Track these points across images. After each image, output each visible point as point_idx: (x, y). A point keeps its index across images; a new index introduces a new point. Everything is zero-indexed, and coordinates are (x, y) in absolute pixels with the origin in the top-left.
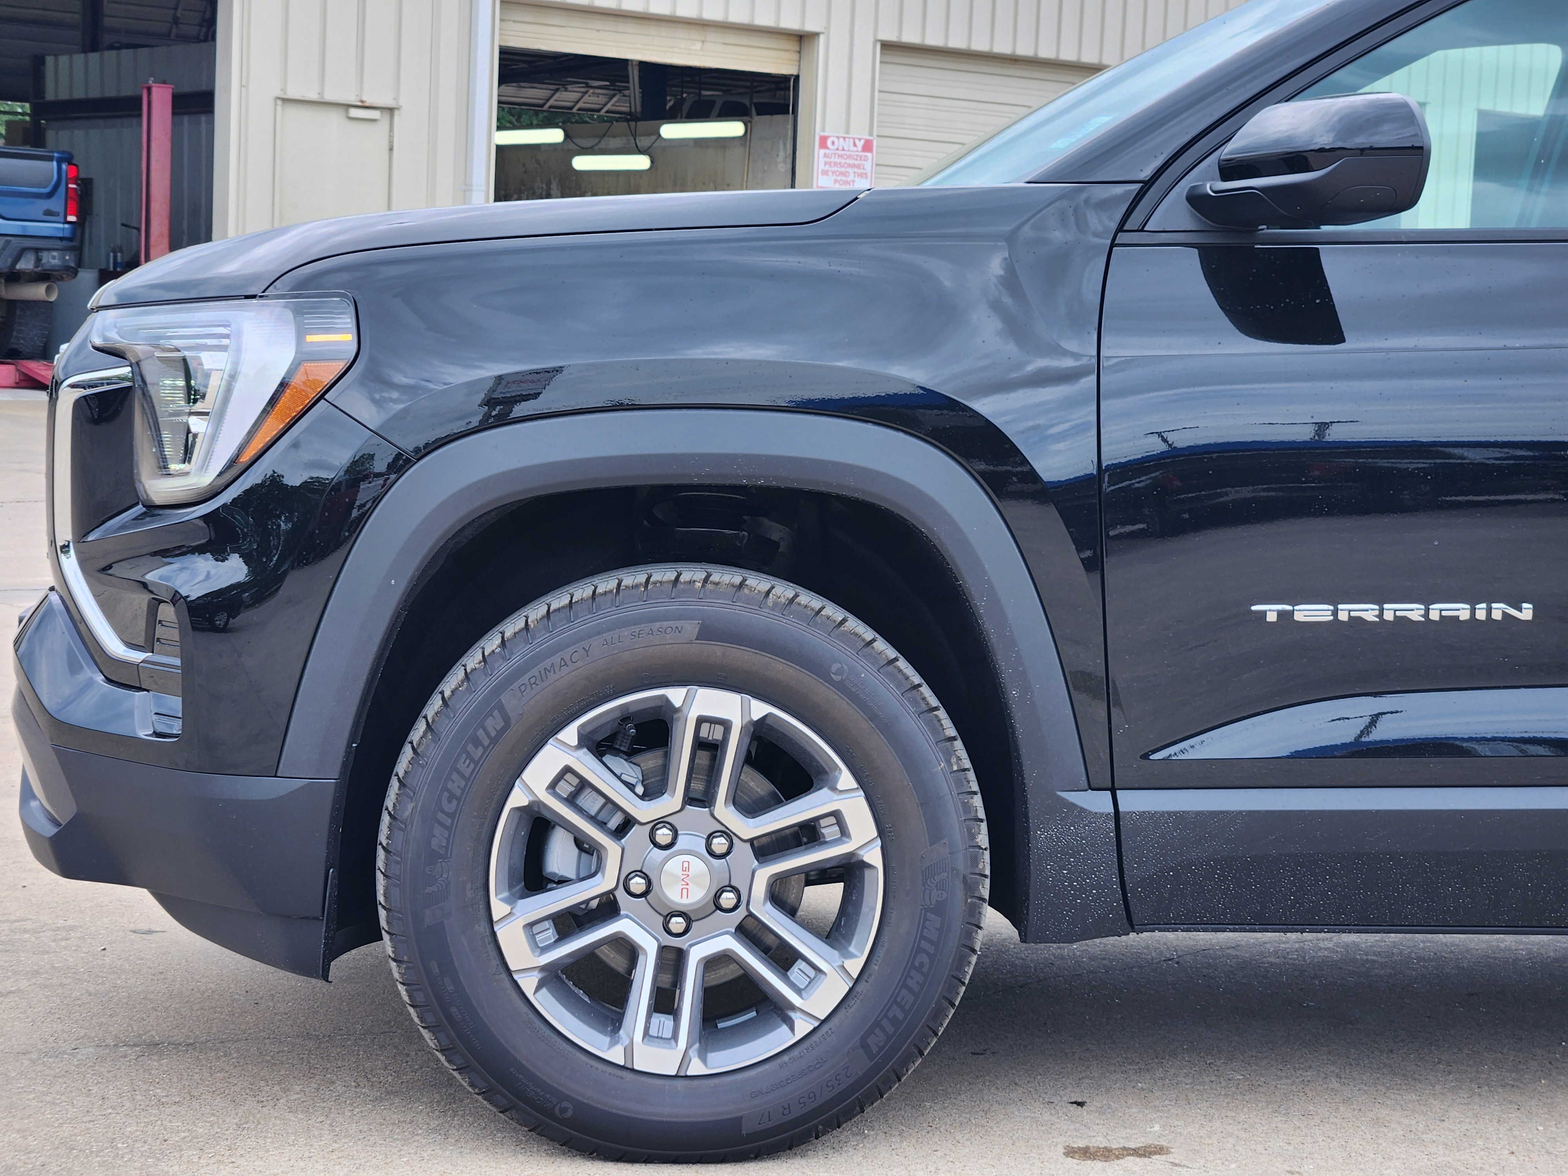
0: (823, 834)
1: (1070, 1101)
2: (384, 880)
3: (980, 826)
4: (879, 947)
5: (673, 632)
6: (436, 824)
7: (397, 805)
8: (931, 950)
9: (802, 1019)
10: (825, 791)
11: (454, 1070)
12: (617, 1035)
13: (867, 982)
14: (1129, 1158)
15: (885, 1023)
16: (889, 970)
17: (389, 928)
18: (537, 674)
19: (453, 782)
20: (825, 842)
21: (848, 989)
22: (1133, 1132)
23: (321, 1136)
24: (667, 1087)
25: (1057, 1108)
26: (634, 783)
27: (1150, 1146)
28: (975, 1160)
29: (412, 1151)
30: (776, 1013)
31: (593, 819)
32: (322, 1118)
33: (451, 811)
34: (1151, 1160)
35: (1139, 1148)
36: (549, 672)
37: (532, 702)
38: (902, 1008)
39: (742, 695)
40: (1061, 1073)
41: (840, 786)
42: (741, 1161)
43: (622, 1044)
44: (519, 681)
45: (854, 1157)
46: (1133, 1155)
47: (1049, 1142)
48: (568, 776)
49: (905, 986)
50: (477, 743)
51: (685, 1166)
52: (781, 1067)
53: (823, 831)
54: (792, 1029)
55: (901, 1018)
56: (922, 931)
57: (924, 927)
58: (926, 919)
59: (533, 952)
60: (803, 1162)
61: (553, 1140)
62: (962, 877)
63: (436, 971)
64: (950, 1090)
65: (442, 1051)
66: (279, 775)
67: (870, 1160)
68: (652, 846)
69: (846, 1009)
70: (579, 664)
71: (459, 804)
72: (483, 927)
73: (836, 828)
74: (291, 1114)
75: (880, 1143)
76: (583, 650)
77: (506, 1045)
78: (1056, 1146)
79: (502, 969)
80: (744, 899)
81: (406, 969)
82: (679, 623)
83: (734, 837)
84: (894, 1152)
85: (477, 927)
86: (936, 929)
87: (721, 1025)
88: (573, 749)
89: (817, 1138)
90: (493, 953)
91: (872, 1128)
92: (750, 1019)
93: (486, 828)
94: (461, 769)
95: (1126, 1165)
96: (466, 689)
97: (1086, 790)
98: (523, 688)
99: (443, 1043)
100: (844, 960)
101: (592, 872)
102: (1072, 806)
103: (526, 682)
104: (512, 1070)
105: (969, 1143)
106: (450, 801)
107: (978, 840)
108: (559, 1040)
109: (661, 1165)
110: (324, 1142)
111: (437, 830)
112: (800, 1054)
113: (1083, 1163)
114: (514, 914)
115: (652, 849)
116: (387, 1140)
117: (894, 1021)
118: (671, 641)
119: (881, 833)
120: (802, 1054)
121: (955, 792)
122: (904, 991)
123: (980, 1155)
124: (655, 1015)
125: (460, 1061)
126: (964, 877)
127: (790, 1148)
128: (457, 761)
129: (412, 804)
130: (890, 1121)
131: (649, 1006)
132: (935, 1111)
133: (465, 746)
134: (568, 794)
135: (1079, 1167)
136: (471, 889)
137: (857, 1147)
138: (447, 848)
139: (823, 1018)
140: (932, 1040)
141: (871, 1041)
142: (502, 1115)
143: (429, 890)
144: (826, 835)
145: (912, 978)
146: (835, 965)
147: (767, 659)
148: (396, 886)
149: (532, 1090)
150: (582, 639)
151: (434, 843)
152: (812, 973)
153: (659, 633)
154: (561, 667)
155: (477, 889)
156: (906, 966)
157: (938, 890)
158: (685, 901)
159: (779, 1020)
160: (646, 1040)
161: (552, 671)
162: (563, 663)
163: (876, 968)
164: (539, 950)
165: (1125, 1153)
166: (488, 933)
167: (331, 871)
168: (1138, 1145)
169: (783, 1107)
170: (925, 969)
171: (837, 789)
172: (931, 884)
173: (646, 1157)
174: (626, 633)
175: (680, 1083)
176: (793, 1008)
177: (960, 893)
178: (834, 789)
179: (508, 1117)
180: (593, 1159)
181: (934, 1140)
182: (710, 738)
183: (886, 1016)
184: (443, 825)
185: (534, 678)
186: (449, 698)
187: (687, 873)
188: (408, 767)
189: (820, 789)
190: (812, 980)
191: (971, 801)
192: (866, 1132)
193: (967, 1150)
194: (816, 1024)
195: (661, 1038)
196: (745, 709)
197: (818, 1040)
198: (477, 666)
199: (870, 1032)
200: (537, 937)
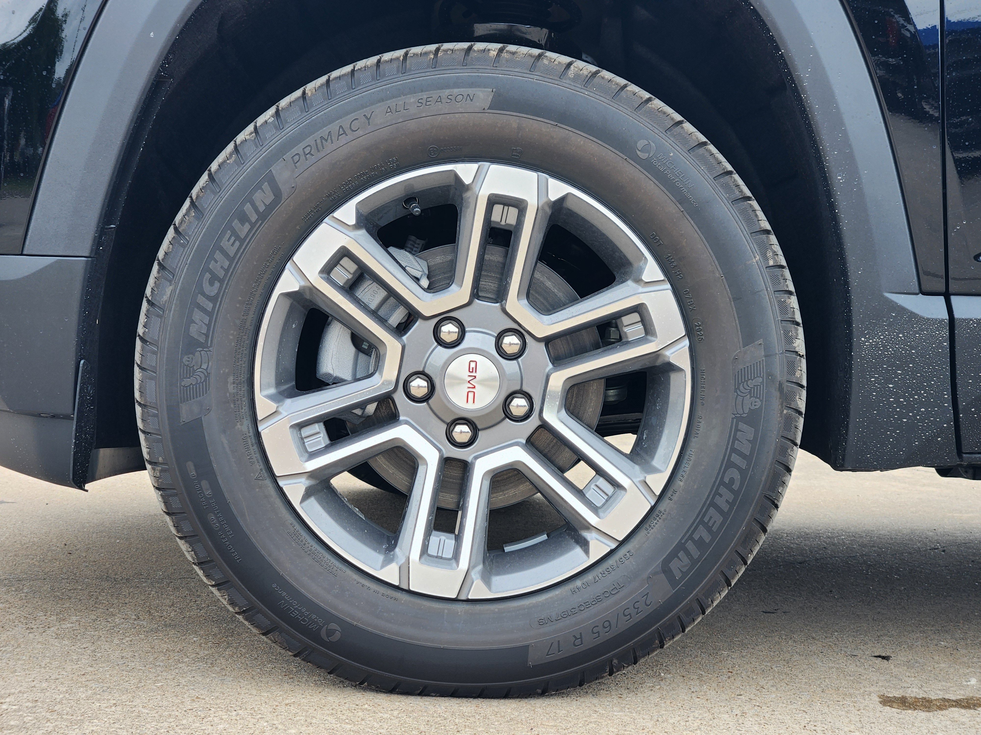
0: (625, 333)
1: (873, 655)
2: (140, 373)
3: (797, 330)
4: (685, 461)
5: (464, 100)
6: (196, 309)
7: (155, 289)
8: (743, 464)
9: (597, 539)
10: (630, 283)
11: (213, 586)
12: (392, 553)
13: (671, 500)
14: (953, 709)
15: (690, 545)
16: (695, 487)
17: (144, 426)
18: (313, 143)
19: (216, 262)
20: (628, 343)
21: (649, 507)
22: (949, 684)
23: (78, 660)
24: (446, 611)
25: (862, 660)
26: (419, 277)
27: (972, 698)
28: (784, 705)
29: (170, 677)
30: (569, 535)
31: (374, 314)
32: (89, 645)
33: (213, 294)
34: (977, 712)
35: (960, 700)
36: (326, 140)
37: (306, 174)
38: (709, 529)
39: (540, 173)
40: (858, 630)
41: (645, 277)
42: (526, 698)
43: (397, 563)
44: (292, 150)
45: (651, 698)
46: (956, 706)
47: (862, 691)
48: (345, 261)
49: (713, 504)
50: (243, 218)
51: (464, 700)
52: (573, 592)
53: (626, 329)
54: (587, 551)
55: (707, 541)
56: (733, 443)
57: (735, 439)
58: (737, 430)
59: (301, 456)
60: (595, 701)
61: (319, 667)
62: (778, 383)
63: (193, 473)
64: (746, 641)
65: (200, 564)
66: (25, 253)
67: (668, 702)
68: (436, 344)
69: (647, 529)
70: (360, 132)
71: (221, 287)
72: (245, 426)
73: (640, 326)
74: (56, 640)
75: (679, 686)
76: (364, 117)
77: (267, 557)
78: (870, 694)
79: (266, 475)
80: (537, 407)
81: (161, 471)
82: (470, 91)
83: (527, 337)
84: (693, 695)
85: (239, 426)
86: (749, 441)
87: (508, 549)
88: (351, 228)
89: (610, 674)
90: (257, 456)
91: (668, 672)
92: (541, 543)
93: (252, 316)
94: (225, 248)
95: (952, 716)
96: (235, 161)
97: (917, 294)
98: (297, 158)
99: (201, 556)
100: (646, 475)
101: (370, 373)
102: (902, 310)
103: (301, 152)
104: (274, 586)
105: (774, 689)
106: (211, 284)
107: (795, 345)
108: (328, 556)
109: (438, 698)
110: (79, 666)
111: (197, 315)
112: (595, 578)
113: (903, 712)
114: (281, 413)
115: (436, 347)
116: (147, 666)
117: (700, 544)
118: (461, 110)
119: (690, 332)
120: (597, 578)
121: (771, 289)
122: (712, 510)
123: (789, 701)
124: (434, 533)
125: (219, 576)
126: (781, 384)
127: (581, 685)
128: (220, 238)
129: (171, 288)
130: (687, 666)
131: (429, 522)
132: (734, 659)
133: (231, 221)
134: (344, 281)
135: (901, 716)
136: (234, 383)
137: (654, 689)
138: (207, 335)
139: (621, 539)
140: (740, 569)
141: (674, 565)
142: (264, 637)
143: (187, 382)
144: (629, 335)
145: (721, 496)
146: (636, 480)
147: (567, 132)
148: (151, 378)
149: (296, 609)
150: (363, 107)
151: (193, 330)
152: (609, 489)
153: (449, 101)
154: (339, 135)
155: (240, 383)
156: (715, 482)
157: (751, 397)
158: (470, 406)
159: (572, 542)
160: (423, 559)
161: (329, 141)
162: (341, 132)
163: (682, 484)
164: (307, 455)
165: (947, 703)
166: (251, 434)
167: (82, 362)
168: (959, 697)
169: (574, 636)
170: (736, 487)
171: (642, 280)
172: (744, 391)
173: (421, 688)
174: (412, 100)
175: (460, 608)
176: (588, 527)
177: (776, 402)
178: (638, 281)
179: (271, 640)
180: (365, 689)
181: (736, 685)
182: (503, 223)
183: (691, 538)
184: (203, 310)
185: (309, 148)
186: (215, 172)
187: (473, 374)
188: (169, 248)
189: (623, 282)
190: (609, 498)
191: (788, 301)
192: (662, 674)
193: (774, 696)
194: (614, 546)
195: (441, 558)
196: (542, 189)
197: (615, 564)
198: (247, 137)
199: (673, 555)
200: (305, 440)
